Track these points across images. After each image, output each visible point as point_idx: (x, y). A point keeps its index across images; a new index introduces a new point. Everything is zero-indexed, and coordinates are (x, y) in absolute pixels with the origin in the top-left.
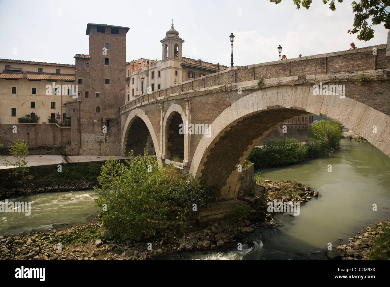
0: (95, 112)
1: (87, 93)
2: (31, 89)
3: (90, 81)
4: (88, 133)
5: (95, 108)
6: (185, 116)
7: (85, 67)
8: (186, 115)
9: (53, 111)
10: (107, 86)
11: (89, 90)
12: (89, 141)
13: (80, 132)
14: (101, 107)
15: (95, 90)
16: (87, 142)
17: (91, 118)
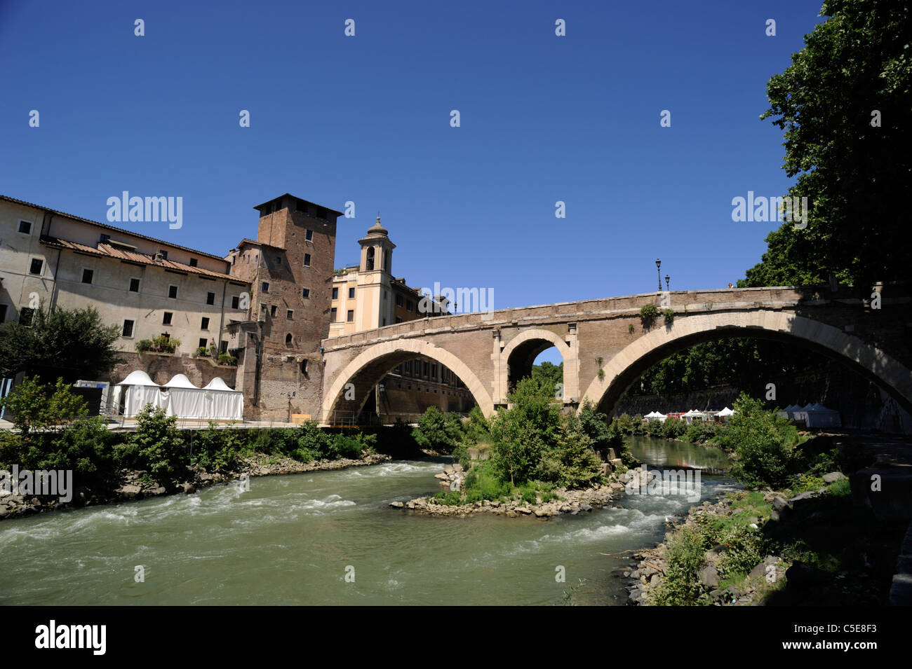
0: (285, 343)
1: (274, 308)
2: (167, 287)
3: (281, 289)
4: (271, 380)
5: (285, 336)
6: (566, 344)
7: (275, 263)
8: (568, 343)
9: (204, 335)
10: (306, 302)
11: (278, 303)
12: (270, 395)
13: (258, 379)
14: (293, 336)
15: (287, 305)
16: (268, 396)
17: (277, 354)
